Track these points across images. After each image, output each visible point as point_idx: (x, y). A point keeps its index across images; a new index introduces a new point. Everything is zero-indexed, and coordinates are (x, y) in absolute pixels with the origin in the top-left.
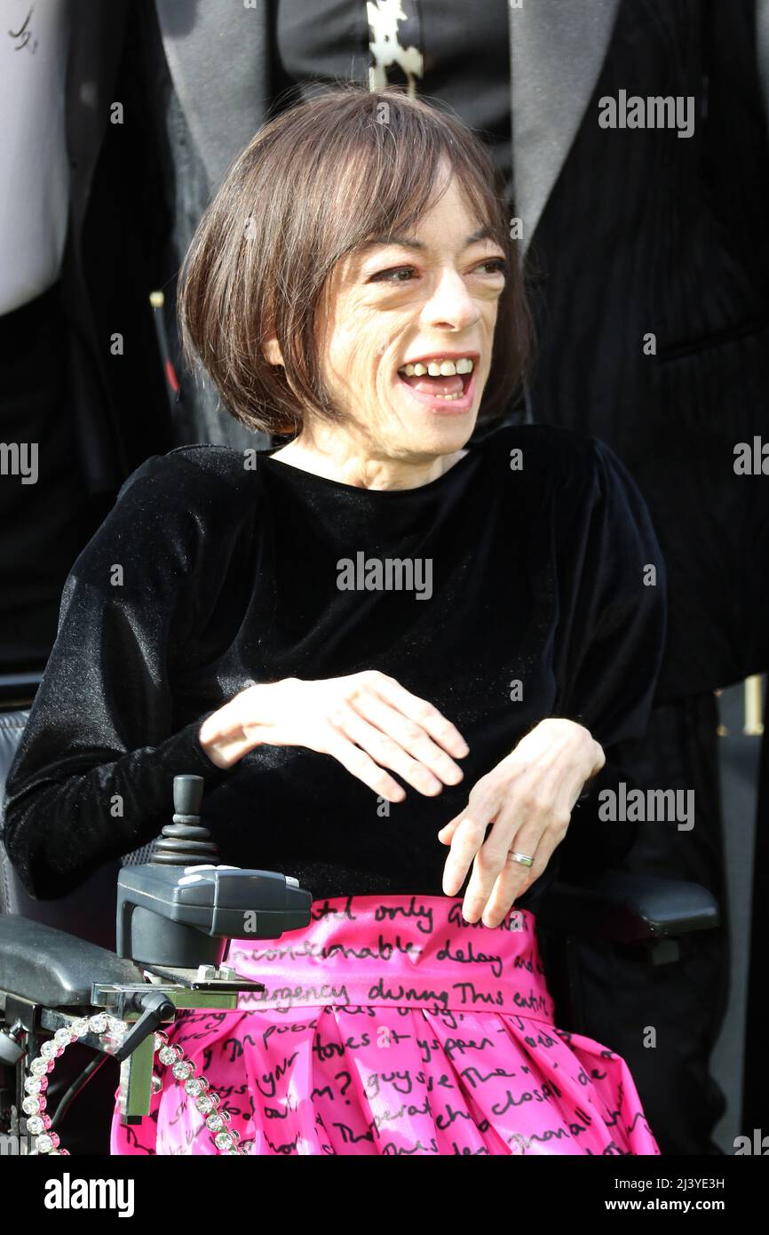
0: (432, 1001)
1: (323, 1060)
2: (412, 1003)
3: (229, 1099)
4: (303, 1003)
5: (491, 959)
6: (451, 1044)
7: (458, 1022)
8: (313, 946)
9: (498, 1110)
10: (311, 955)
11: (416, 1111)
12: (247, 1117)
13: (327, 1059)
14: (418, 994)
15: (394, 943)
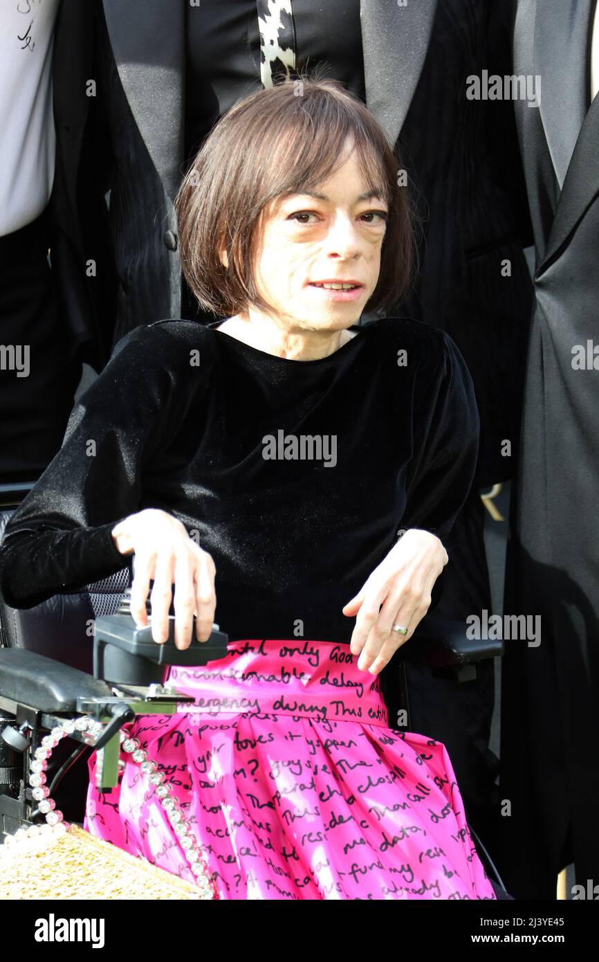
0: (316, 712)
1: (240, 750)
2: (303, 713)
3: (175, 774)
4: (228, 710)
5: (356, 685)
6: (329, 743)
7: (333, 728)
8: (237, 672)
9: (362, 789)
10: (235, 678)
11: (305, 787)
12: (187, 787)
13: (243, 750)
14: (307, 708)
15: (291, 672)
